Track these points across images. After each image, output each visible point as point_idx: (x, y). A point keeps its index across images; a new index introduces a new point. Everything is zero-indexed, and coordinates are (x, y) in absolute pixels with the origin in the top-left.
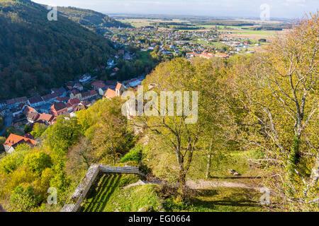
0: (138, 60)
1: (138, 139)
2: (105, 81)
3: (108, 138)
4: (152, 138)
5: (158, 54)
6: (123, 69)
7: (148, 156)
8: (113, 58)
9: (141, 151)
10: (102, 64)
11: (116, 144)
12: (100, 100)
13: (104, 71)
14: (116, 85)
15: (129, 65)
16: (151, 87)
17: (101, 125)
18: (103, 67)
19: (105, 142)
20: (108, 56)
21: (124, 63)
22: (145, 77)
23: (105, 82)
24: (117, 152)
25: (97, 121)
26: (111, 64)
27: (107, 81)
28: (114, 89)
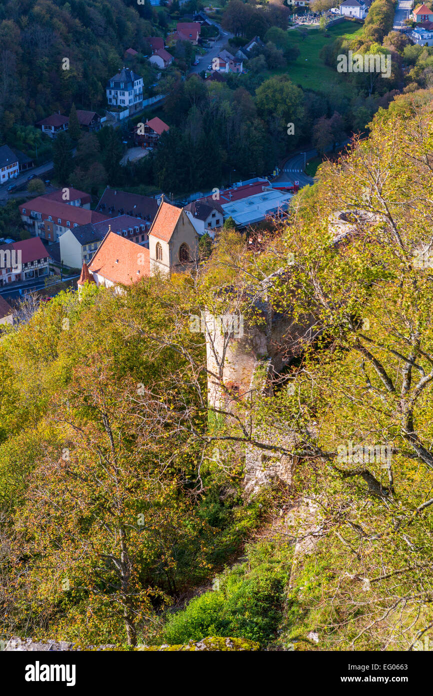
0: (273, 80)
1: (263, 518)
2: (94, 192)
3: (102, 506)
4: (341, 519)
5: (388, 44)
6: (193, 130)
7: (315, 617)
8: (142, 67)
9: (278, 585)
10: (82, 99)
11: (140, 541)
12: (64, 297)
13: (88, 140)
14: (150, 216)
15: (226, 105)
16: (345, 229)
17: (66, 431)
18: (85, 115)
19: (85, 524)
20: (113, 55)
21: (200, 96)
22: (309, 174)
23: (92, 197)
24: (147, 582)
25: (42, 410)
26: (126, 98)
27: (105, 192)
28: (140, 236)
